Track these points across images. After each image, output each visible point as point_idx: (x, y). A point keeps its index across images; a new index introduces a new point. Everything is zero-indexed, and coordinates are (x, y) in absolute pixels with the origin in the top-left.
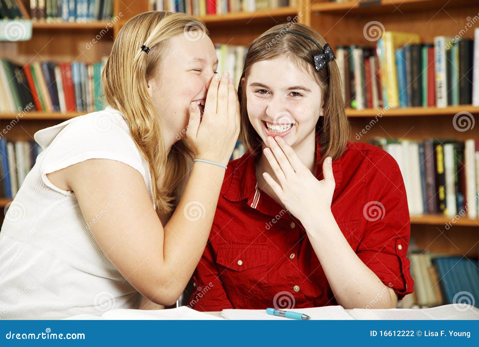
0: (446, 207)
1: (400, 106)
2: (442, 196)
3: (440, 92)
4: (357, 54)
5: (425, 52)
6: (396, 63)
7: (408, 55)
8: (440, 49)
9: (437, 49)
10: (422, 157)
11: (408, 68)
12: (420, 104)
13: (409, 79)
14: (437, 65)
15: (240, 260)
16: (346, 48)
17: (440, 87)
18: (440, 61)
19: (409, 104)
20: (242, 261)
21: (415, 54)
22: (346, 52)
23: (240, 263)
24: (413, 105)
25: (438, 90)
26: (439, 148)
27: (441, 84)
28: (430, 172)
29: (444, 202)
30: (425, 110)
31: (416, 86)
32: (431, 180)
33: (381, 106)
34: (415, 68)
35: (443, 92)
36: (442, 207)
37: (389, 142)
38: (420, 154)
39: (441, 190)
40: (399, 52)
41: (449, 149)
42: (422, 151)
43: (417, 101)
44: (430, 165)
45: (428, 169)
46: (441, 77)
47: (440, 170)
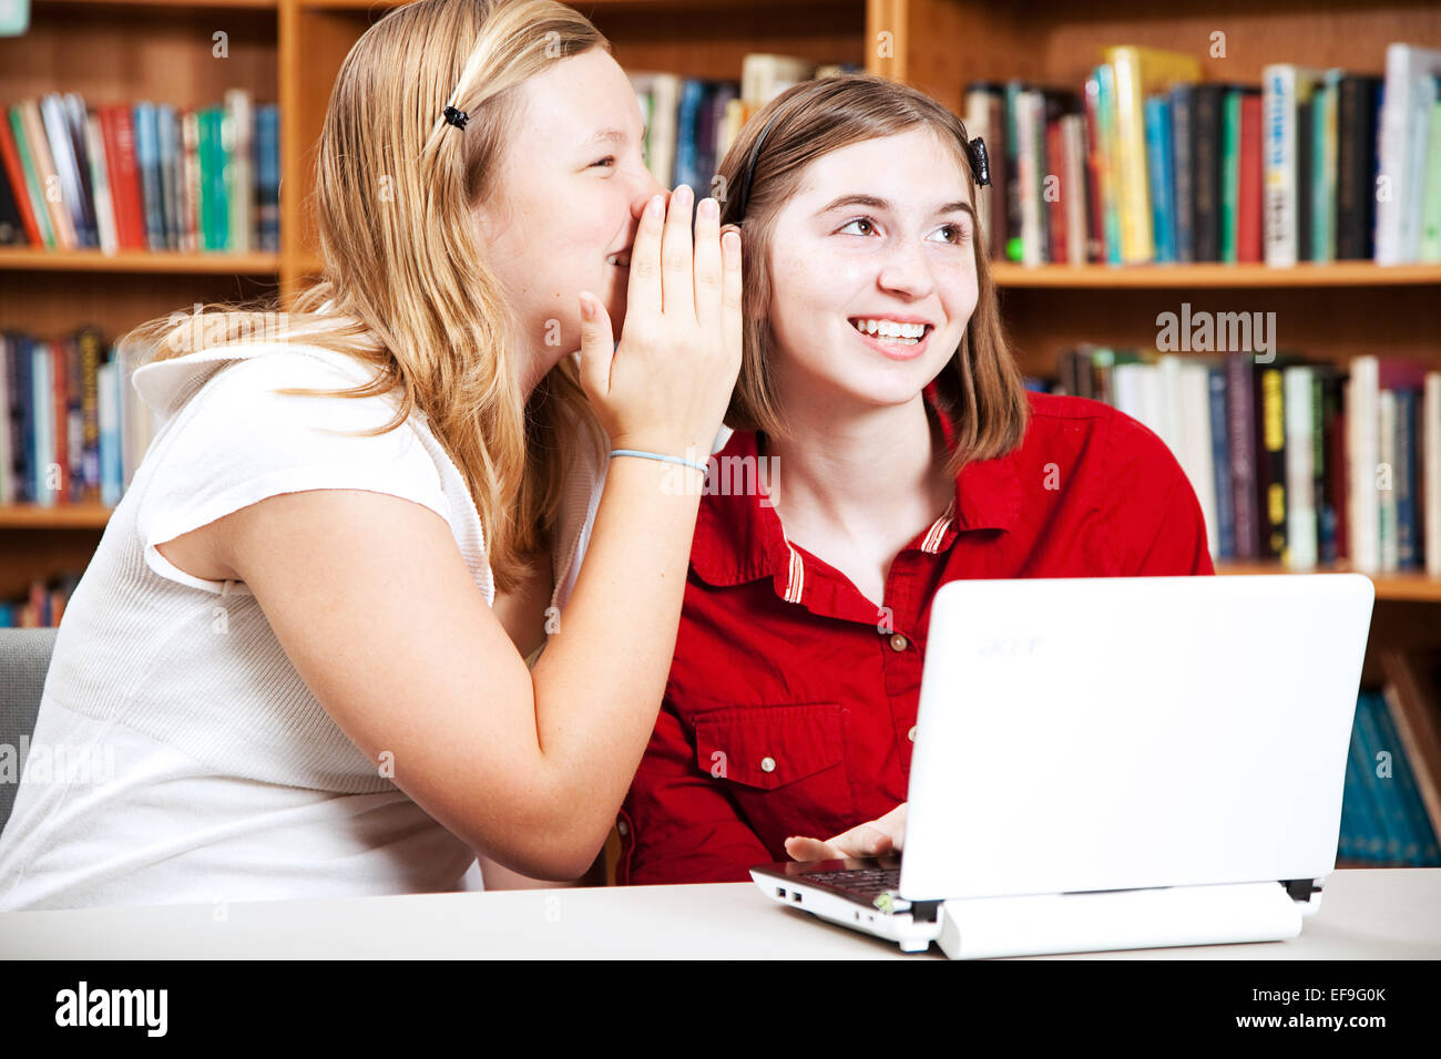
0: (1286, 543)
1: (1156, 260)
2: (1276, 512)
3: (1278, 221)
4: (1026, 108)
5: (1234, 107)
6: (1148, 136)
7: (1181, 114)
8: (1279, 102)
9: (1270, 99)
10: (1220, 405)
11: (1182, 151)
12: (1217, 256)
13: (1184, 181)
14: (1271, 146)
15: (766, 756)
16: (997, 90)
17: (1279, 208)
18: (1278, 134)
19: (1185, 253)
20: (773, 758)
21: (1206, 111)
22: (995, 101)
23: (769, 764)
24: (1197, 257)
25: (1271, 215)
26: (1272, 380)
27: (1280, 199)
28: (1242, 445)
29: (1283, 529)
30: (1230, 272)
31: (1206, 202)
32: (1243, 467)
33: (1094, 259)
34: (1206, 151)
35: (1284, 222)
36: (1276, 542)
37: (1121, 359)
38: (1212, 395)
39: (1276, 496)
40: (1156, 106)
41: (1300, 383)
42: (1219, 384)
43: (1207, 246)
44: (1241, 426)
45: (1237, 437)
46: (1282, 179)
47: (1273, 440)
